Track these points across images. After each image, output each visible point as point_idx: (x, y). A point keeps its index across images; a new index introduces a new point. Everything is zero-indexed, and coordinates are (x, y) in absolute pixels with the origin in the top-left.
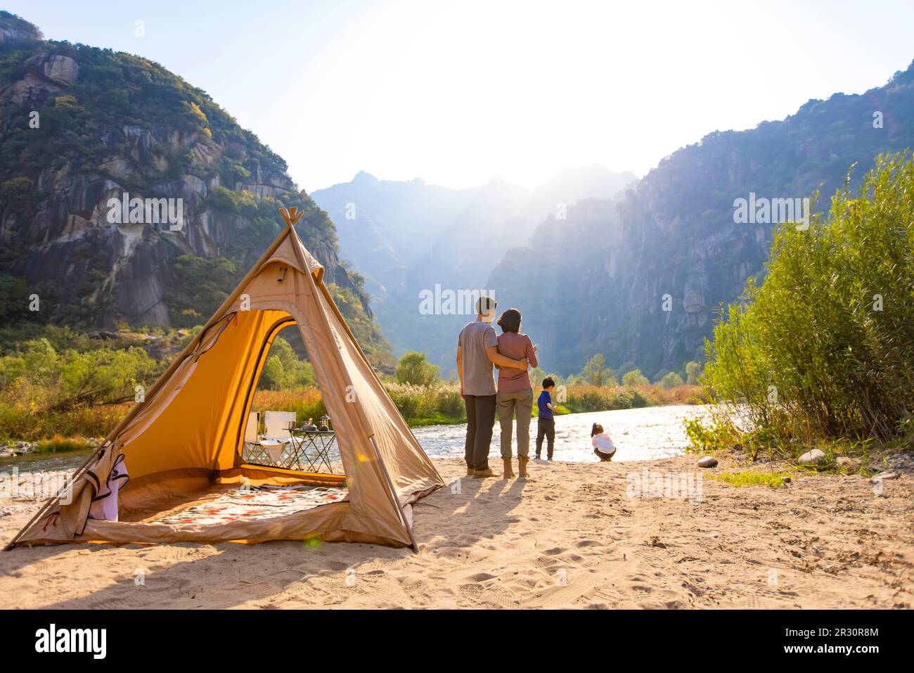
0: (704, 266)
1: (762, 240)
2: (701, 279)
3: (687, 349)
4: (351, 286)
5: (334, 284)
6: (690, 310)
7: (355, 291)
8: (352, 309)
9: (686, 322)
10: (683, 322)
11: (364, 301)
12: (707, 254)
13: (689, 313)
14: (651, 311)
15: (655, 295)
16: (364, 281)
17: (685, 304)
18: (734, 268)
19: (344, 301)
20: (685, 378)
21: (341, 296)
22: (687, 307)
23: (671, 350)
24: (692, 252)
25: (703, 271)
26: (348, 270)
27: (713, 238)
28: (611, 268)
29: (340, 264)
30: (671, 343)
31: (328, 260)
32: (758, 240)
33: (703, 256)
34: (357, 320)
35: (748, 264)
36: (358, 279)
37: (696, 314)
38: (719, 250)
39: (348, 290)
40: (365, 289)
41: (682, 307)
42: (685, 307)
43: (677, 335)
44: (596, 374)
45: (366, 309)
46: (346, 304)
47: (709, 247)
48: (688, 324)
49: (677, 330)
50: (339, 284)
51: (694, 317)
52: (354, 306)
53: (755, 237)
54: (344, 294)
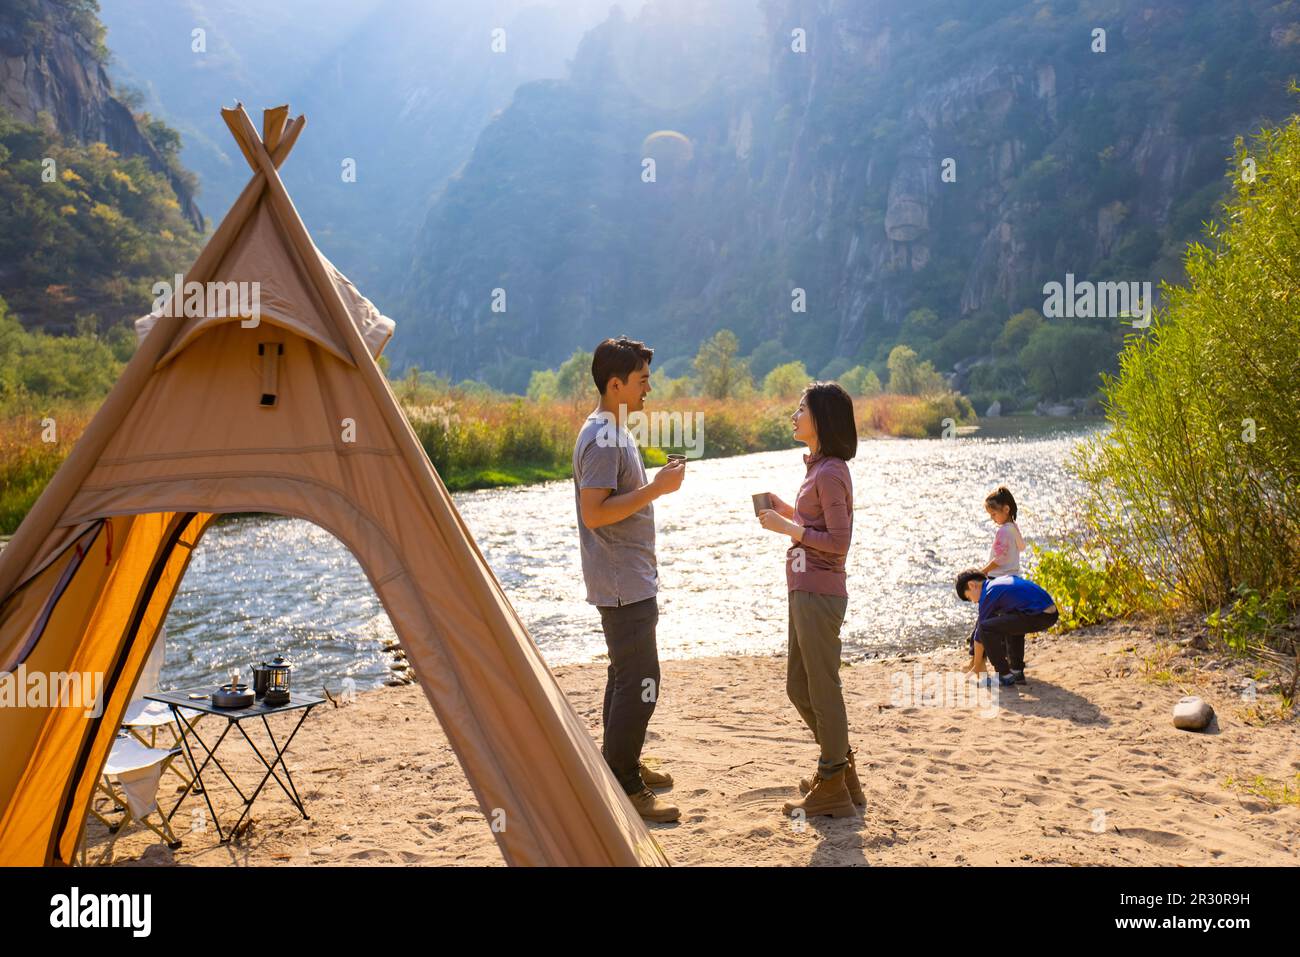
0: (931, 142)
1: (1050, 95)
2: (923, 171)
3: (887, 317)
4: (146, 150)
5: (103, 146)
6: (898, 235)
7: (159, 166)
8: (151, 206)
9: (887, 260)
10: (881, 261)
11: (182, 188)
12: (939, 121)
13: (897, 244)
14: (820, 236)
15: (830, 200)
16: (182, 142)
17: (888, 224)
18: (992, 148)
19: (132, 188)
20: (884, 377)
21: (122, 177)
22: (892, 229)
23: (854, 318)
24: (911, 113)
25: (929, 155)
26: (137, 112)
27: (954, 85)
28: (742, 140)
29: (115, 95)
30: (856, 303)
31: (81, 84)
32: (1041, 93)
33: (931, 122)
34: (167, 235)
35: (1018, 144)
36: (164, 136)
37: (908, 244)
38: (965, 110)
39: (140, 161)
40: (183, 160)
41: (883, 227)
42: (887, 230)
43: (869, 288)
44: (718, 371)
45: (189, 210)
46: (138, 198)
47: (946, 104)
48: (891, 266)
49: (869, 278)
50: (115, 142)
51: (903, 251)
52: (157, 200)
53: (1037, 87)
54: (129, 170)
